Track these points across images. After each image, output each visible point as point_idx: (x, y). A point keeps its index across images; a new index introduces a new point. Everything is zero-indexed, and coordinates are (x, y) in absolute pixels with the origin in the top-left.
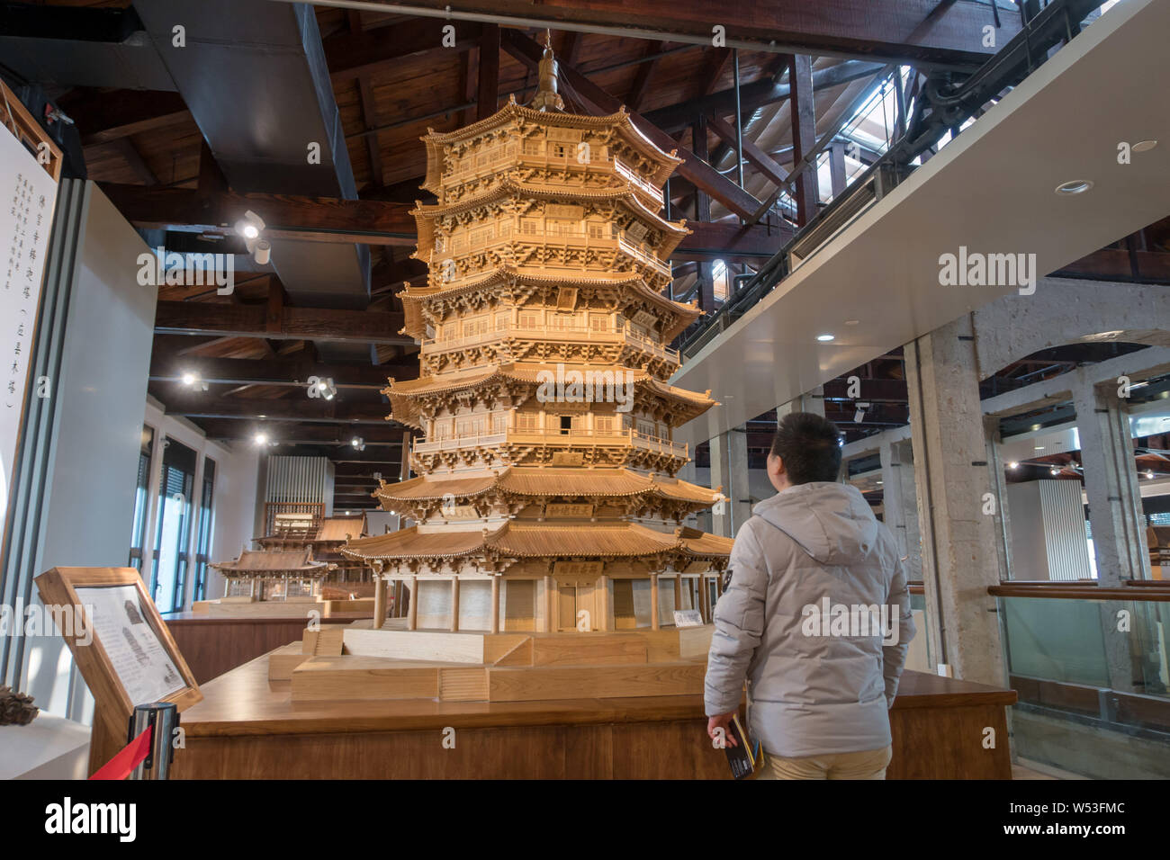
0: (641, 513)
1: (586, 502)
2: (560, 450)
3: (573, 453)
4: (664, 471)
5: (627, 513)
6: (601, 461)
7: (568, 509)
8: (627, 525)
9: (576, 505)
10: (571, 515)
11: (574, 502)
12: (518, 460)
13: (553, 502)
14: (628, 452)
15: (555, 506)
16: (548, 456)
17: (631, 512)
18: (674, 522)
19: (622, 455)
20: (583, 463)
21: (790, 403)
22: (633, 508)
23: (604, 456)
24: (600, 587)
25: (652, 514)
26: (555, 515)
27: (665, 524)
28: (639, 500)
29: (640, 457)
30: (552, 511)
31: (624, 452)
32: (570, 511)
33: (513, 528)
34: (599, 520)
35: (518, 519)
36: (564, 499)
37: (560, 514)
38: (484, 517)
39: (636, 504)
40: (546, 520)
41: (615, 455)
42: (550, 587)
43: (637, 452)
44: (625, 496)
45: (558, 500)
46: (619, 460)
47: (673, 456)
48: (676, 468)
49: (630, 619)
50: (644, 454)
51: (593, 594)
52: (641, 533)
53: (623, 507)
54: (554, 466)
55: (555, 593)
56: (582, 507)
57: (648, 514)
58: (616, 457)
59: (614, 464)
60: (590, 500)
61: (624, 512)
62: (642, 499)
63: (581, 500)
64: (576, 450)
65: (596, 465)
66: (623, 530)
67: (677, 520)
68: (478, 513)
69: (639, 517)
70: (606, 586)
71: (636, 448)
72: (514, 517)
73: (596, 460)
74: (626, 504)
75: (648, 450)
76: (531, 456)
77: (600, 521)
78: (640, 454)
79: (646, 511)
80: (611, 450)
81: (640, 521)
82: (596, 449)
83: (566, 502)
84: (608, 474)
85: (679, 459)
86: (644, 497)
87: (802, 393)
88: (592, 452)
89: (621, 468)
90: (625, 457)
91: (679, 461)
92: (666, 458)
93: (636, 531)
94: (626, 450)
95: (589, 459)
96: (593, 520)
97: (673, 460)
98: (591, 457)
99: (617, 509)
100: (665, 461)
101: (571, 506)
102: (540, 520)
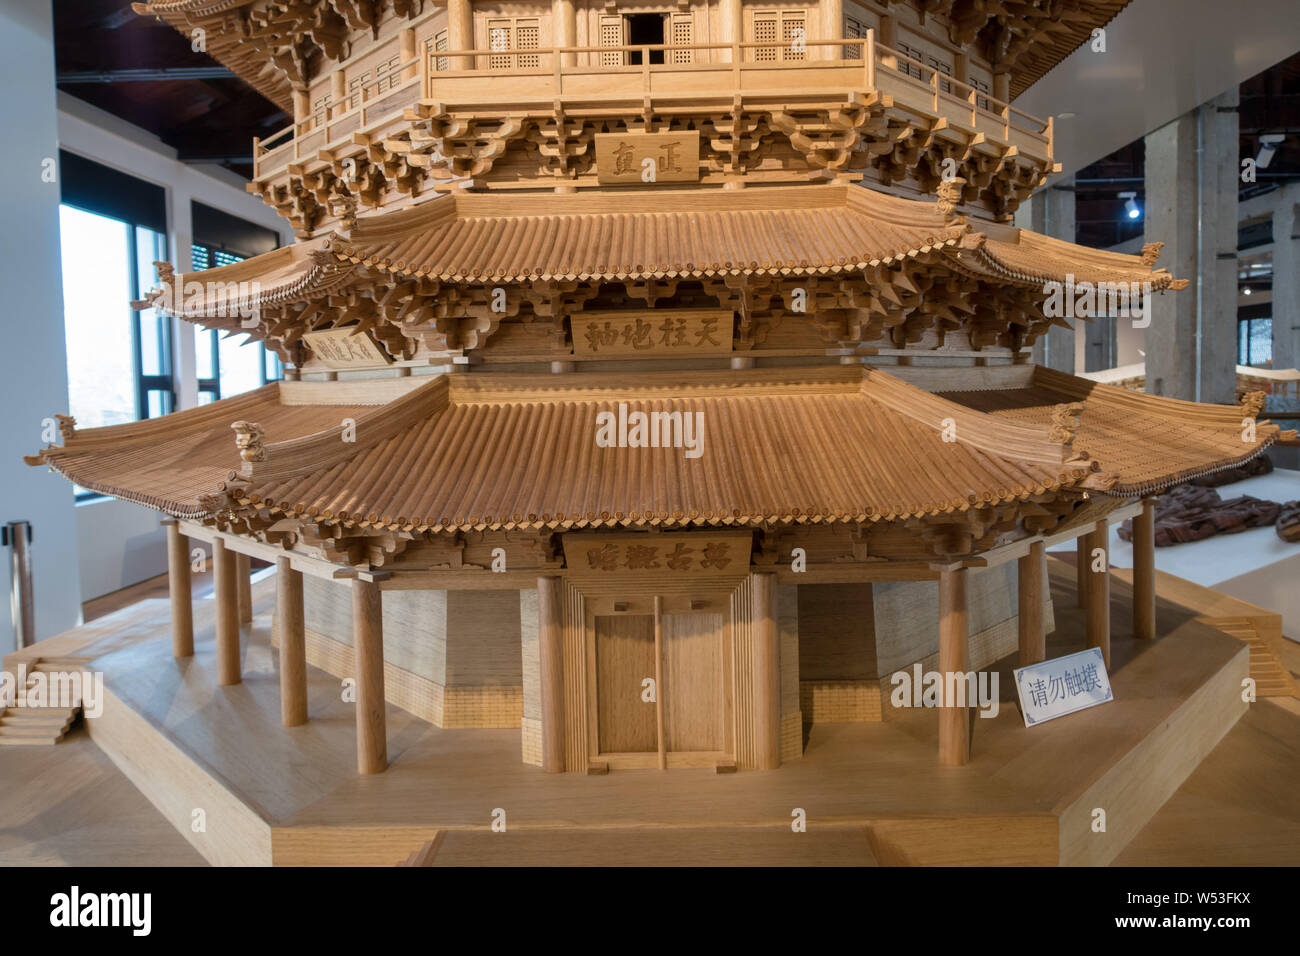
0: (905, 333)
1: (713, 303)
2: (620, 124)
3: (664, 131)
4: (979, 203)
5: (857, 336)
6: (767, 163)
7: (643, 328)
8: (855, 375)
9: (674, 315)
10: (659, 348)
11: (662, 304)
12: (479, 169)
13: (591, 306)
14: (861, 121)
15: (600, 319)
16: (581, 150)
17: (869, 333)
18: (1006, 353)
19: (838, 135)
20: (704, 172)
21: (1176, 124)
22: (875, 318)
23: (776, 142)
24: (745, 616)
25: (941, 336)
26: (604, 350)
27: (980, 362)
28: (898, 290)
29: (903, 147)
30: (593, 336)
31: (846, 122)
32: (656, 335)
33: (461, 398)
34: (758, 363)
35: (476, 366)
36: (633, 293)
37: (620, 347)
38: (401, 362)
39: (885, 302)
40: (576, 367)
41: (814, 135)
42: (558, 616)
43: (894, 125)
44: (845, 276)
45: (609, 296)
46: (831, 155)
47: (1013, 151)
48: (1013, 194)
49: (862, 692)
50: (919, 135)
51: (720, 634)
52: (905, 410)
53: (843, 317)
54: (606, 186)
55: (579, 638)
56: (693, 319)
57: (929, 336)
58: (822, 145)
59: (813, 167)
60: (723, 298)
61: (846, 332)
62: (908, 285)
63: (688, 293)
64: (676, 122)
65: (752, 177)
66: (842, 396)
67: (1014, 346)
68: (381, 347)
69: (900, 346)
70: (768, 613)
71: (888, 102)
72: (465, 360)
73: (747, 160)
74: (852, 304)
75: (932, 121)
76: (520, 152)
77: (761, 367)
78: (906, 133)
79: (922, 326)
80: (798, 116)
81: (903, 362)
82: (745, 117)
83: (639, 305)
84: (793, 204)
85: (1027, 164)
86: (917, 279)
87: (1199, 103)
88: (729, 128)
89: (837, 182)
90: (849, 142)
91: (1026, 173)
92: (990, 160)
93: (887, 401)
94: (852, 113)
95: (724, 157)
96: (737, 363)
97: (1009, 167)
98: (728, 147)
99: (817, 325)
100: (983, 167)
101: (656, 318)
102: (556, 367)
